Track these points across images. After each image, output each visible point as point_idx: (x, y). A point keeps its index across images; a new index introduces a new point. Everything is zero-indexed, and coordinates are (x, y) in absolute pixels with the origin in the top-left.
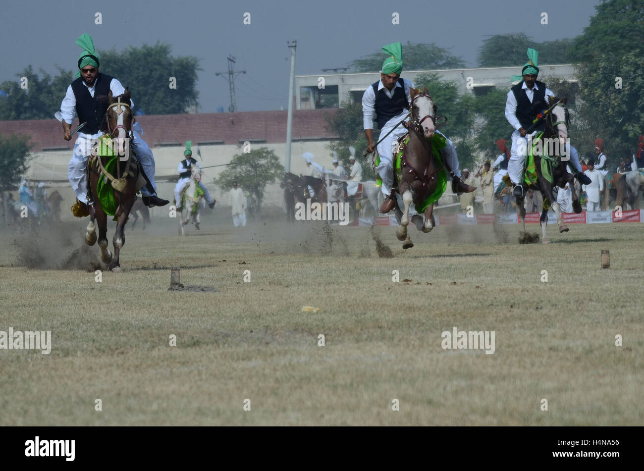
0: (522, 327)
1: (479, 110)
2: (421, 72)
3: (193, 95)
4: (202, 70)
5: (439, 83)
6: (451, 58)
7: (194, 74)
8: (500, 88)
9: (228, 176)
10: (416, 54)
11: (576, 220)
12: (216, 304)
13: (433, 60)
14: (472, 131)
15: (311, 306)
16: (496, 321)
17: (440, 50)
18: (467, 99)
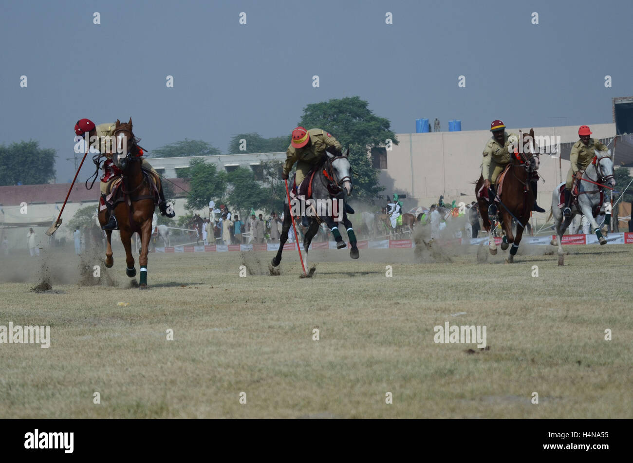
0: (252, 314)
1: (230, 181)
2: (193, 157)
3: (53, 173)
4: (57, 156)
5: (205, 164)
6: (212, 149)
7: (53, 159)
8: (243, 167)
9: (74, 222)
10: (190, 146)
11: (290, 248)
12: (65, 301)
13: (201, 150)
14: (226, 193)
15: (123, 302)
16: (237, 310)
17: (205, 144)
18: (222, 174)
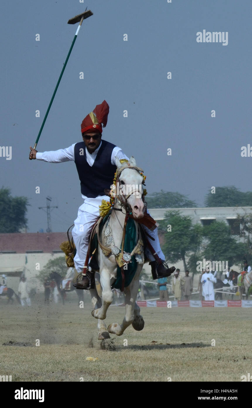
0: (224, 373)
1: (205, 235)
2: (169, 209)
3: (24, 221)
4: (30, 205)
5: (180, 217)
6: (188, 201)
7: (25, 208)
8: (219, 221)
9: (45, 273)
10: (166, 198)
12: (32, 354)
13: (177, 202)
14: (201, 247)
15: (92, 357)
16: (208, 368)
17: (181, 196)
18: (197, 227)
